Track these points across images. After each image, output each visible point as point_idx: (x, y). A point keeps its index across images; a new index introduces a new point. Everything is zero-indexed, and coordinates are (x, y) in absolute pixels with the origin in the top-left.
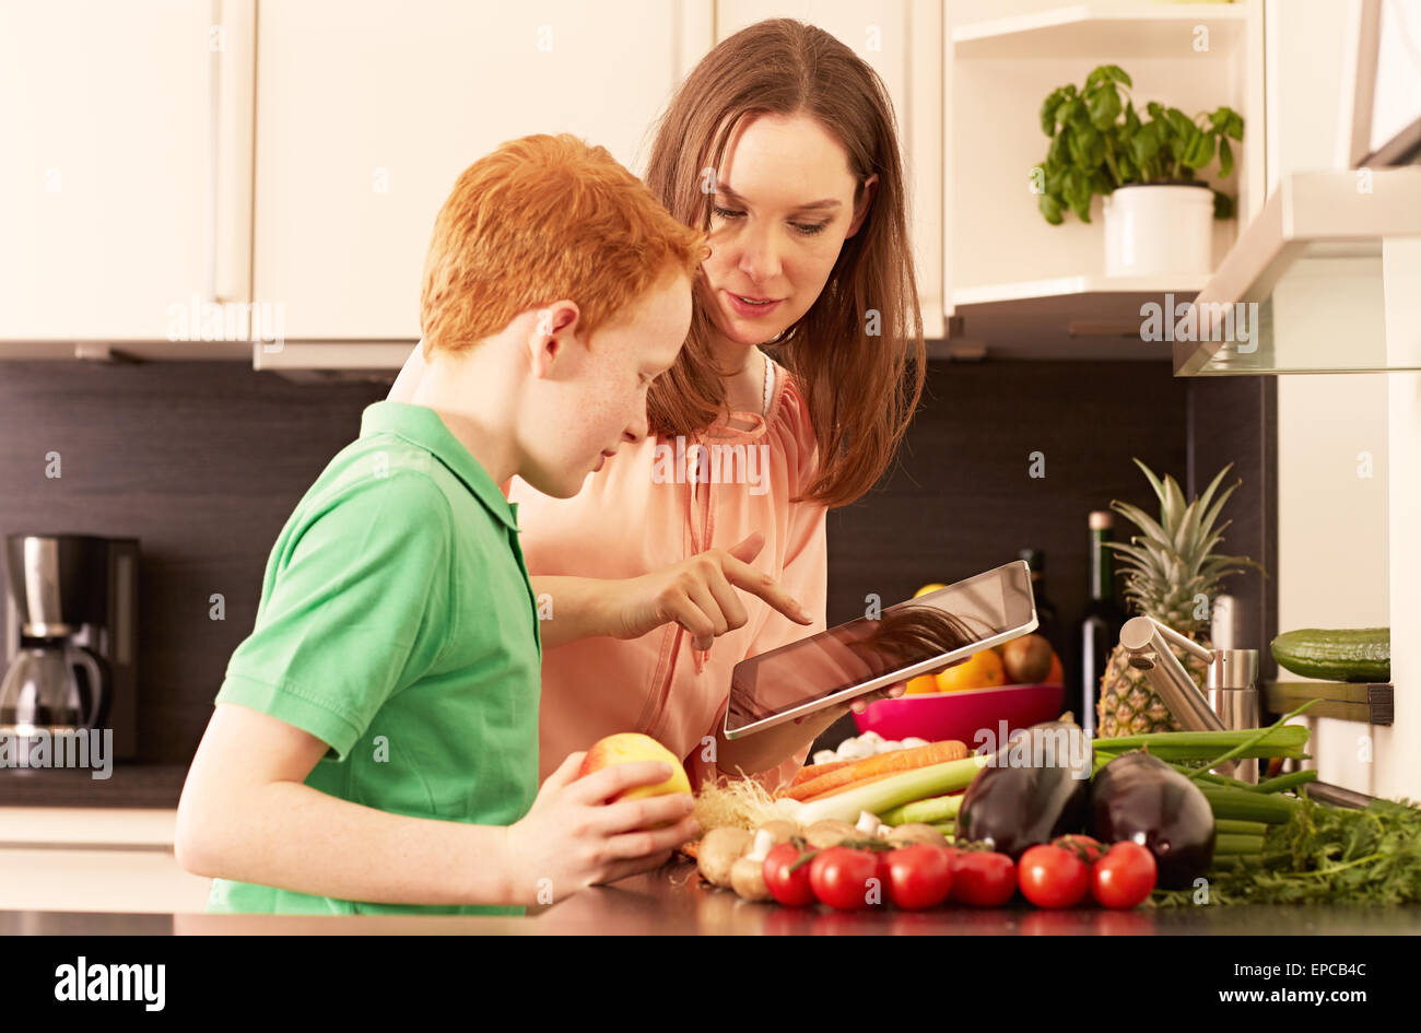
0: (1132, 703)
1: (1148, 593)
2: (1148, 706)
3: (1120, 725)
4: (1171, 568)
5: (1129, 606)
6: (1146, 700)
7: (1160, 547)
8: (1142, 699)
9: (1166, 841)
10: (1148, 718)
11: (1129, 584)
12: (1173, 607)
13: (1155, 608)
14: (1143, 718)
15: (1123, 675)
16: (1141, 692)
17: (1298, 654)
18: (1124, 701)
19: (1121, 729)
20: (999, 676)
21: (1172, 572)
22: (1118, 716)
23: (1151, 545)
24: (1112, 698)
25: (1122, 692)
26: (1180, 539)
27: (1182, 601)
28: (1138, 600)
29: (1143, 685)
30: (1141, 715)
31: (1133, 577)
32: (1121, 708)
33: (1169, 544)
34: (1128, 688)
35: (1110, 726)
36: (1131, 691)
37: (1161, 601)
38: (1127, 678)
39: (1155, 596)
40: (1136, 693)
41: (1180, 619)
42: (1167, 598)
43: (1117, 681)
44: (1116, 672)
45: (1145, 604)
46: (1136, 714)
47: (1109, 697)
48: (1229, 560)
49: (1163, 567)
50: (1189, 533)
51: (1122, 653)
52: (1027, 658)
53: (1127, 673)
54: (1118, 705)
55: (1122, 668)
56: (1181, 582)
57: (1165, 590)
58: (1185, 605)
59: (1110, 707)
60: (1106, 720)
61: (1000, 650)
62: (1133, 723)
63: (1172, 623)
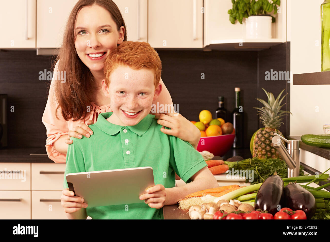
0: (262, 146)
1: (265, 120)
2: (266, 147)
3: (259, 151)
4: (271, 114)
5: (260, 123)
6: (265, 146)
7: (269, 109)
8: (264, 145)
9: (307, 208)
10: (266, 150)
11: (261, 117)
12: (271, 123)
13: (267, 123)
15: (259, 139)
16: (264, 144)
17: (308, 140)
18: (260, 146)
19: (259, 153)
20: (221, 133)
21: (271, 115)
22: (258, 149)
23: (267, 109)
24: (257, 145)
25: (259, 143)
26: (273, 108)
27: (274, 122)
28: (263, 122)
29: (265, 142)
30: (264, 149)
31: (262, 116)
32: (259, 147)
33: (270, 109)
34: (261, 142)
35: (256, 151)
36: (261, 143)
37: (268, 122)
38: (261, 140)
39: (267, 121)
40: (263, 144)
41: (273, 126)
42: (270, 121)
43: (258, 141)
44: (258, 139)
45: (264, 122)
46: (263, 149)
47: (256, 145)
48: (285, 112)
49: (269, 114)
50: (275, 106)
51: (259, 134)
52: (228, 129)
53: (261, 139)
55: (259, 138)
56: (273, 118)
57: (269, 119)
58: (274, 123)
59: (256, 147)
60: (255, 150)
61: (221, 126)
62: (262, 151)
63: (271, 127)
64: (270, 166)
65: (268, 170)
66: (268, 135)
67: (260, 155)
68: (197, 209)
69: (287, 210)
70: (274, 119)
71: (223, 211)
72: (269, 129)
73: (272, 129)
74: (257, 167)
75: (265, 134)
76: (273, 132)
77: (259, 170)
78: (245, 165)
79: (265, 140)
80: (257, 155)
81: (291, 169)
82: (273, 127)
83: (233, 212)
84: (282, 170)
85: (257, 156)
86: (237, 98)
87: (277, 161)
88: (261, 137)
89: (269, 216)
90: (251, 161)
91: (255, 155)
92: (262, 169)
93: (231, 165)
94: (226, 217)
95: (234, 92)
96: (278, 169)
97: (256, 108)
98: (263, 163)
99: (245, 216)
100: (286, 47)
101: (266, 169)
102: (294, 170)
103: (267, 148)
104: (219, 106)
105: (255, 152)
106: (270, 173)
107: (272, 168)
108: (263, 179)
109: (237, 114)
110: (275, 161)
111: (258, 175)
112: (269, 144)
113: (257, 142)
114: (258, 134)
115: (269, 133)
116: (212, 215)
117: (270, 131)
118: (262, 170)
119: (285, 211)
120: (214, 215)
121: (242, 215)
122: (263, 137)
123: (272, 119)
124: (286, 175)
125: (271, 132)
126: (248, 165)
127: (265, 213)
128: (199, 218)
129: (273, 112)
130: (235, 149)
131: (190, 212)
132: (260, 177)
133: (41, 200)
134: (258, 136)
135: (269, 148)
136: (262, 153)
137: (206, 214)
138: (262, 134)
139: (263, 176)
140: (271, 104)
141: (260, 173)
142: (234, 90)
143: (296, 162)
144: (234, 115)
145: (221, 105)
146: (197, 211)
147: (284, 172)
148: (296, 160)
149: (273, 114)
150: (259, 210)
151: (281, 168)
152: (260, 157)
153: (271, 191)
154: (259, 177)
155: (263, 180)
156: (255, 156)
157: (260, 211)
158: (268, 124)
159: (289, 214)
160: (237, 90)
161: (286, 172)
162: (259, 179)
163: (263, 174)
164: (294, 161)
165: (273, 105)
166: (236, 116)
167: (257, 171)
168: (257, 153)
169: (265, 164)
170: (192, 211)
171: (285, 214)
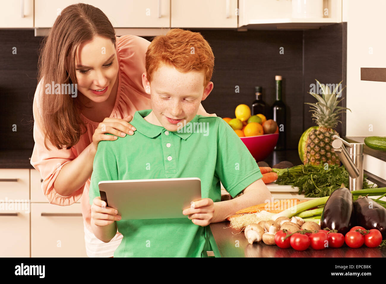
0: (315, 150)
1: (319, 118)
2: (320, 150)
3: (311, 156)
4: (326, 111)
5: (313, 121)
6: (319, 149)
7: (323, 105)
8: (318, 149)
10: (320, 154)
11: (314, 115)
12: (326, 122)
13: (321, 122)
14: (318, 154)
15: (312, 141)
16: (318, 146)
18: (313, 149)
19: (312, 157)
20: (262, 132)
21: (327, 112)
22: (311, 153)
23: (321, 105)
24: (309, 148)
25: (312, 146)
26: (329, 103)
27: (329, 120)
29: (319, 144)
30: (318, 153)
31: (315, 113)
32: (312, 151)
33: (325, 104)
34: (314, 145)
35: (309, 156)
36: (315, 146)
37: (323, 120)
38: (314, 143)
39: (321, 119)
40: (316, 147)
41: (328, 125)
42: (325, 120)
43: (311, 143)
44: (310, 140)
45: (318, 121)
46: (316, 153)
47: (308, 148)
48: (342, 108)
49: (324, 110)
50: (331, 101)
51: (312, 135)
52: (270, 127)
53: (314, 141)
54: (311, 150)
55: (312, 139)
56: (329, 115)
57: (324, 117)
58: (330, 122)
59: (308, 150)
60: (307, 154)
61: (261, 124)
62: (316, 155)
63: (326, 127)
64: (327, 175)
65: (325, 179)
66: (322, 136)
67: (313, 160)
68: (255, 228)
69: (360, 229)
70: (329, 117)
71: (286, 230)
72: (324, 129)
73: (327, 129)
74: (311, 175)
75: (319, 135)
76: (329, 133)
77: (314, 179)
78: (297, 172)
79: (319, 142)
80: (309, 160)
81: (354, 178)
82: (329, 127)
83: (298, 232)
84: (342, 179)
85: (309, 162)
86: (277, 89)
87: (335, 168)
88: (315, 139)
89: (339, 236)
90: (304, 168)
91: (307, 159)
92: (318, 177)
93: (280, 173)
94: (290, 237)
95: (275, 81)
96: (337, 178)
97: (308, 103)
98: (319, 170)
99: (312, 237)
100: (342, 29)
101: (323, 177)
102: (356, 180)
103: (322, 152)
104: (256, 98)
105: (307, 156)
106: (328, 182)
107: (330, 176)
108: (319, 189)
109: (278, 108)
110: (333, 168)
111: (314, 184)
112: (324, 146)
113: (309, 145)
114: (310, 135)
115: (324, 134)
116: (273, 235)
117: (325, 131)
118: (318, 179)
119: (357, 231)
120: (276, 236)
121: (309, 236)
122: (317, 139)
123: (328, 117)
124: (348, 185)
125: (326, 133)
126: (300, 173)
127: (335, 232)
128: (257, 238)
129: (329, 108)
130: (276, 150)
131: (247, 231)
132: (316, 187)
133: (43, 215)
134: (311, 137)
135: (324, 152)
136: (315, 158)
137: (265, 235)
138: (316, 135)
139: (320, 186)
140: (327, 99)
141: (316, 183)
142: (275, 78)
143: (359, 170)
144: (275, 109)
145: (259, 97)
146: (255, 230)
147: (345, 182)
148: (360, 167)
149: (329, 111)
150: (327, 229)
151: (341, 176)
152: (314, 162)
153: (340, 206)
154: (314, 187)
155: (319, 191)
156: (307, 161)
157: (329, 230)
158: (323, 123)
159: (362, 234)
160: (278, 78)
161: (348, 181)
162: (314, 190)
163: (319, 184)
164: (357, 168)
165: (328, 100)
166: (277, 110)
167: (312, 181)
168: (309, 157)
169: (321, 171)
170: (249, 230)
171: (358, 234)
